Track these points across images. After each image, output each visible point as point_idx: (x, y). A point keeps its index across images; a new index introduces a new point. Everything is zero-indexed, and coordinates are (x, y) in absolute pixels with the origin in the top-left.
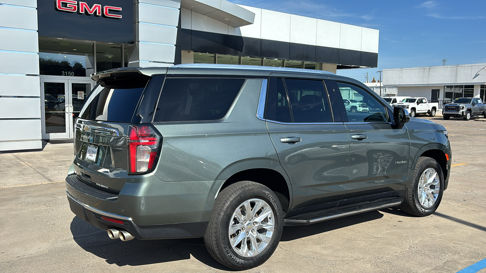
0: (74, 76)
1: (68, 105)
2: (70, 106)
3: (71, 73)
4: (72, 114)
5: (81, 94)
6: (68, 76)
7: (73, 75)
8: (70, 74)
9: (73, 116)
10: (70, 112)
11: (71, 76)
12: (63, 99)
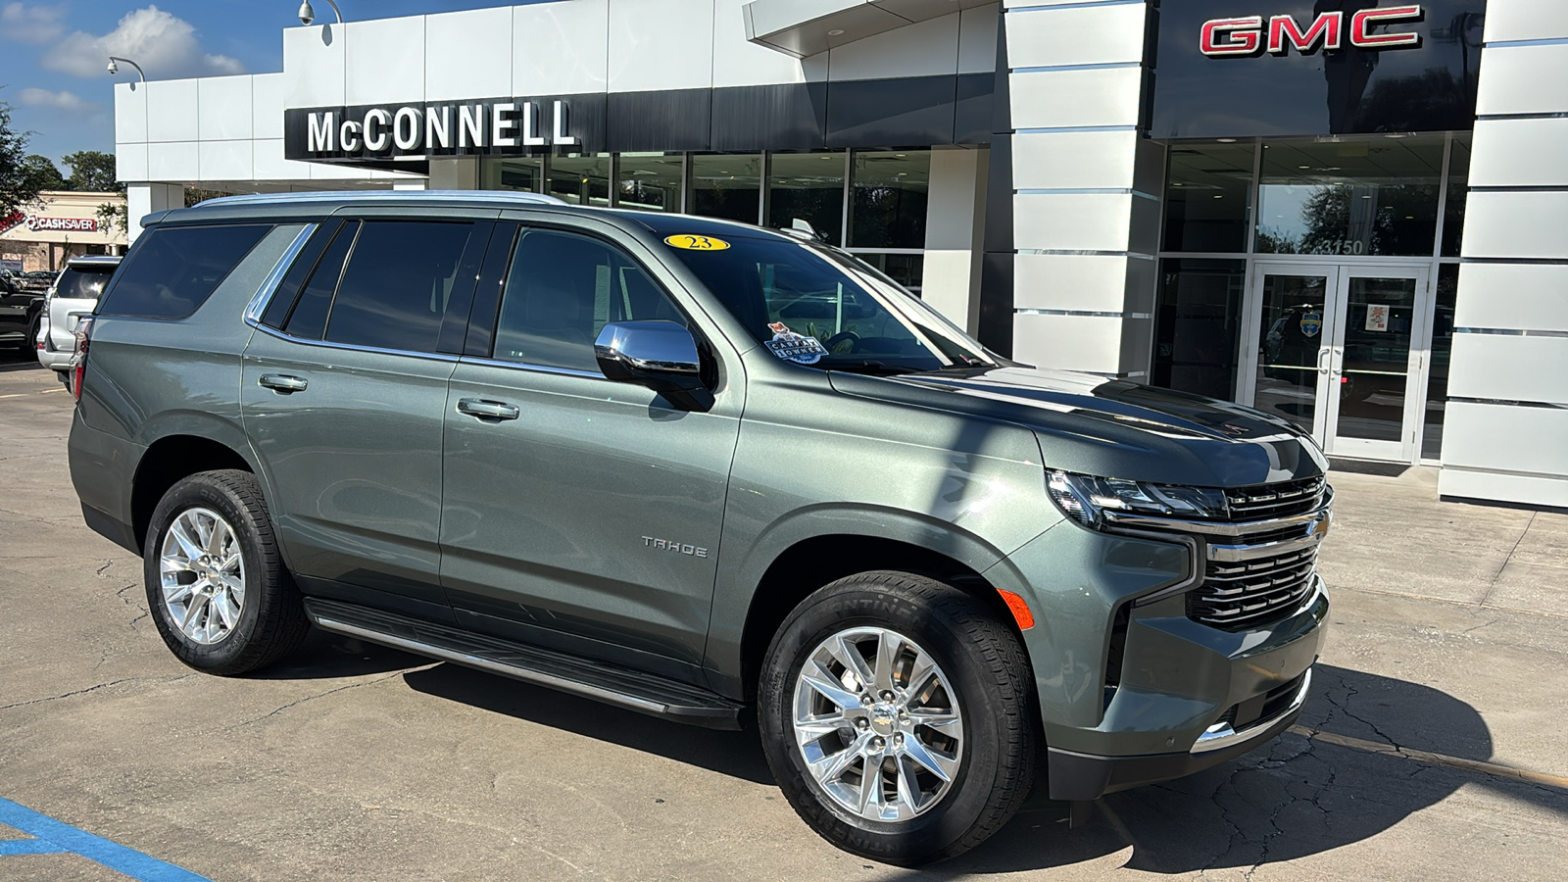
0: (1361, 254)
1: (1330, 348)
2: (1336, 351)
3: (1352, 245)
4: (1340, 376)
5: (1379, 313)
6: (1341, 253)
7: (1358, 251)
8: (1347, 249)
9: (1342, 384)
10: (1335, 372)
11: (1352, 254)
12: (1316, 326)
